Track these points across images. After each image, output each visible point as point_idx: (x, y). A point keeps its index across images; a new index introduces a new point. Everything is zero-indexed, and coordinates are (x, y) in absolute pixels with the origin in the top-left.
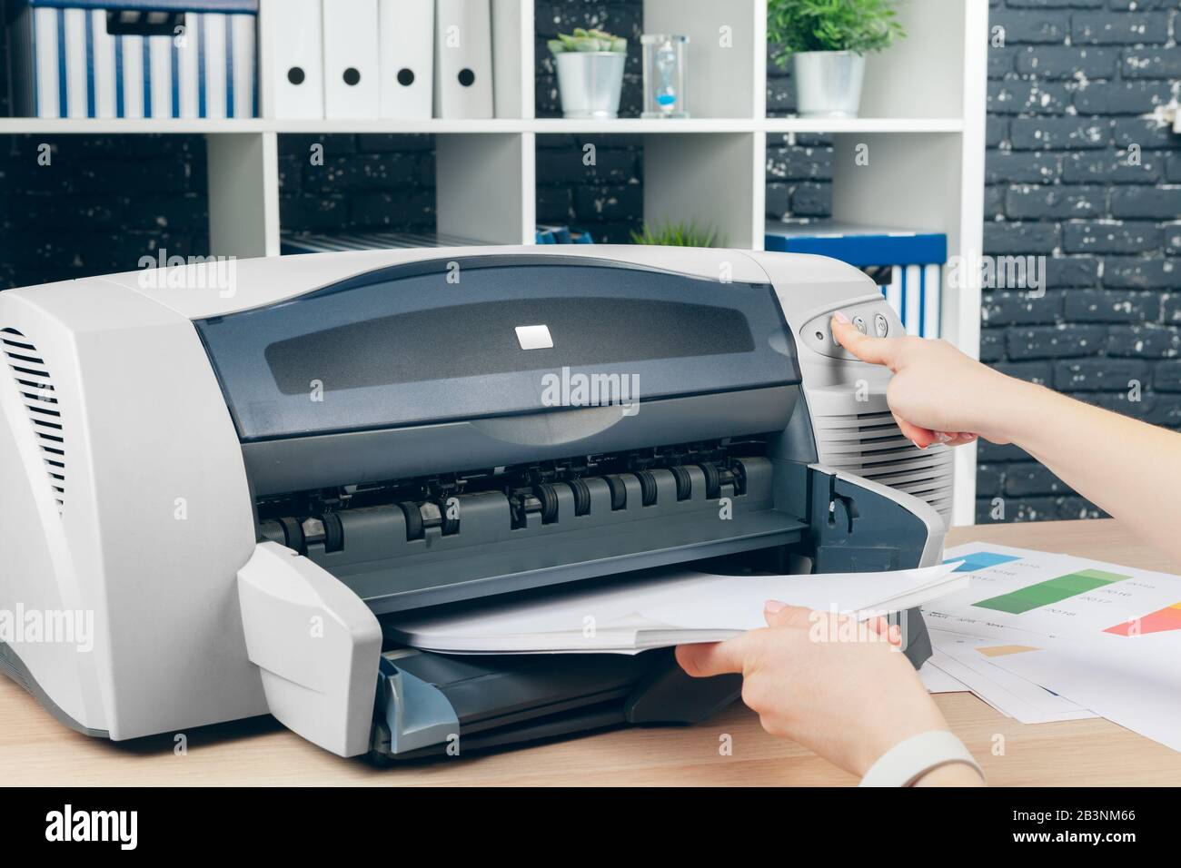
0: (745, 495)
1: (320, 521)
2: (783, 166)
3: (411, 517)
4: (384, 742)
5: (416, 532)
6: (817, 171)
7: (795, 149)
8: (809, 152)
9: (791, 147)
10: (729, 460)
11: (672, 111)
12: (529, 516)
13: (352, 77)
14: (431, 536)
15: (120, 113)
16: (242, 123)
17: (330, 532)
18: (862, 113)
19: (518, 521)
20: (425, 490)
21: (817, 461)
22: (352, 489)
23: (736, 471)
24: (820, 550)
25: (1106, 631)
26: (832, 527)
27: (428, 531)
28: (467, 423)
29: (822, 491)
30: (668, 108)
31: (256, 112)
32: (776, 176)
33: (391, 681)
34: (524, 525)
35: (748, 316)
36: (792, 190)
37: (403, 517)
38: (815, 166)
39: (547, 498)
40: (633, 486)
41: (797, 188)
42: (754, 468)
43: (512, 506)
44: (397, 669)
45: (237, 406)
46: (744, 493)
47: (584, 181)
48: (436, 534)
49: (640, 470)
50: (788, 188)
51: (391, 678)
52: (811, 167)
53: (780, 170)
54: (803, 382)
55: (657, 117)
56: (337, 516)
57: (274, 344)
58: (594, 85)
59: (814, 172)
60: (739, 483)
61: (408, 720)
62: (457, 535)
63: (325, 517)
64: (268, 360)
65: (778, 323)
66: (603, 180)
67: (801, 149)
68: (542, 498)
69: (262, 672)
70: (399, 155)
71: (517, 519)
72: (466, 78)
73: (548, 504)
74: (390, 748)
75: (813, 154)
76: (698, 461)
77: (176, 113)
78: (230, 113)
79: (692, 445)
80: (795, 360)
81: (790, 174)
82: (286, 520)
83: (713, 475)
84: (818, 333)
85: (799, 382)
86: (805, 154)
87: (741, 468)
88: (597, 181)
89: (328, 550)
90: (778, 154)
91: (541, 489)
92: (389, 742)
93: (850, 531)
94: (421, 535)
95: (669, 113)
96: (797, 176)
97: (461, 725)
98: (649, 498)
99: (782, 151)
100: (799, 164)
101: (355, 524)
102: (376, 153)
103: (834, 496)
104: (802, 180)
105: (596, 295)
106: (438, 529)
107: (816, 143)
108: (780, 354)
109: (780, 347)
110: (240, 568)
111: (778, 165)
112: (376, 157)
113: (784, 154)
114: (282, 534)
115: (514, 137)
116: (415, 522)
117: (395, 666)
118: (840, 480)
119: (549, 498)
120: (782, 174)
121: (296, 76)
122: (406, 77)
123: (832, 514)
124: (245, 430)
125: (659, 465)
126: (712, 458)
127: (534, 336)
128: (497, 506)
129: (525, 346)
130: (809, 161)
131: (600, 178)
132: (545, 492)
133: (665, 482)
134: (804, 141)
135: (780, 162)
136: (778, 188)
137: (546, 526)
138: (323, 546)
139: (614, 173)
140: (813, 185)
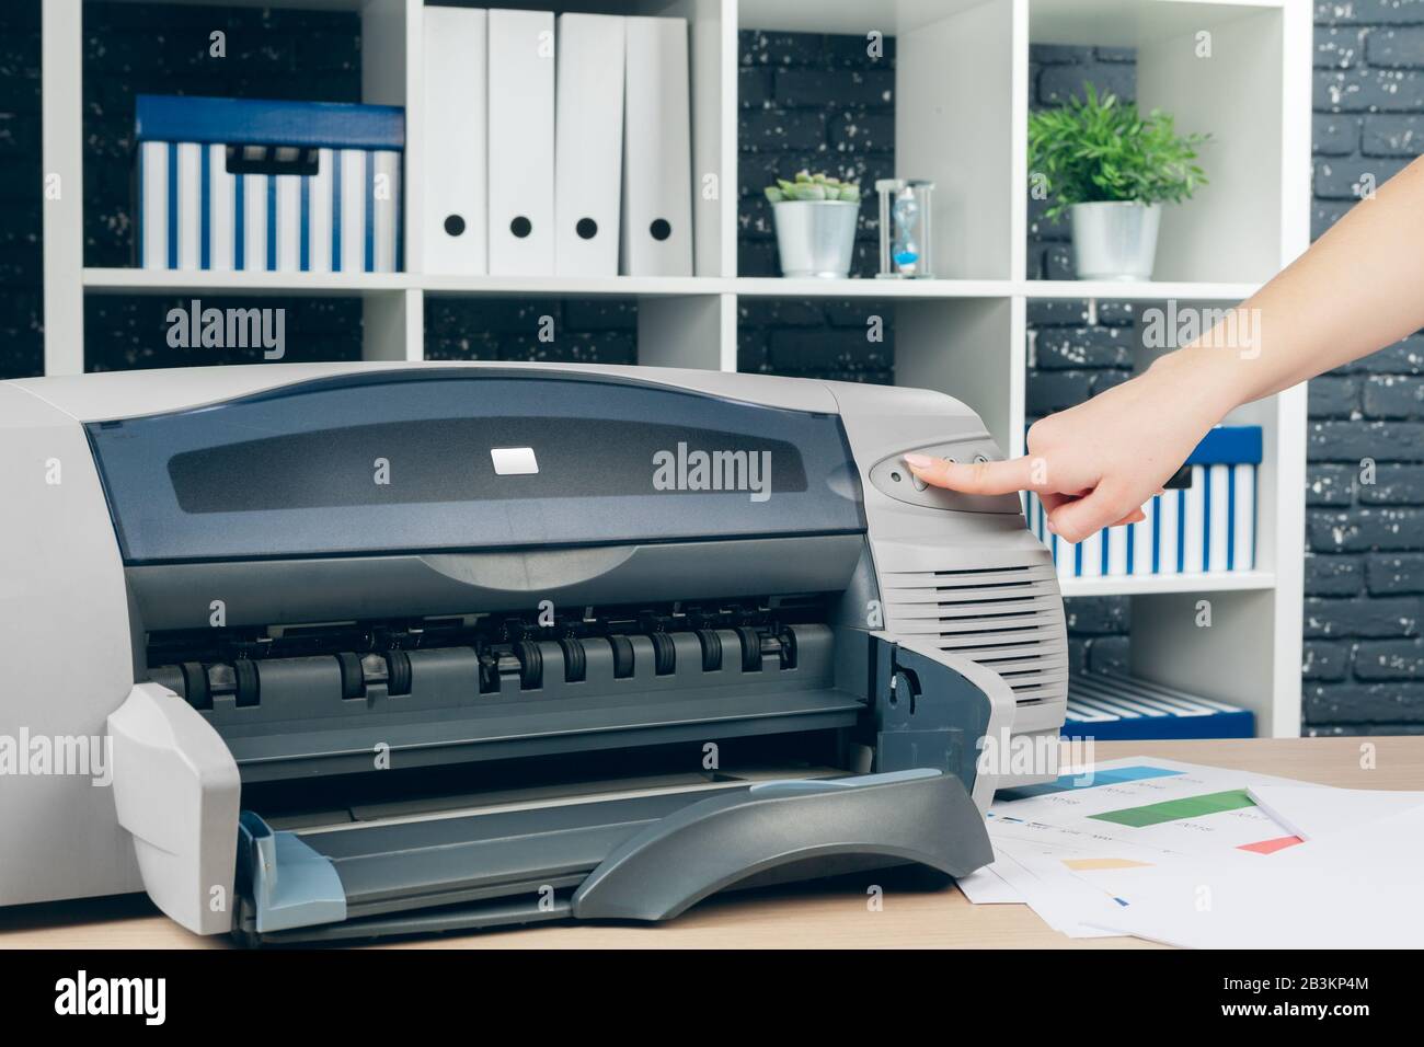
0: (796, 669)
1: (232, 668)
2: (1082, 351)
3: (348, 671)
4: (249, 919)
5: (354, 688)
6: (1125, 358)
7: (1097, 329)
8: (1114, 333)
9: (1092, 327)
10: (777, 626)
11: (915, 272)
12: (503, 678)
13: (521, 227)
14: (373, 696)
15: (239, 263)
16: (383, 279)
17: (242, 682)
18: (1156, 276)
19: (490, 681)
20: (370, 637)
21: (883, 628)
22: (276, 632)
23: (785, 639)
24: (880, 737)
25: (1240, 848)
26: (893, 707)
27: (370, 688)
28: (417, 557)
29: (884, 664)
30: (909, 268)
31: (400, 266)
32: (1072, 361)
33: (259, 845)
34: (497, 689)
35: (803, 451)
36: (1093, 379)
37: (338, 670)
38: (1122, 350)
39: (528, 658)
40: (644, 650)
41: (1100, 376)
42: (810, 637)
43: (482, 666)
44: (270, 829)
45: (125, 522)
46: (794, 667)
47: (837, 367)
48: (382, 692)
49: (655, 631)
50: (1088, 377)
51: (260, 841)
52: (1117, 352)
53: (1078, 355)
54: (869, 531)
55: (896, 278)
56: (254, 664)
57: (182, 455)
58: (819, 240)
59: (1119, 359)
60: (788, 654)
61: (279, 893)
62: (408, 696)
63: (238, 663)
64: (171, 472)
65: (843, 460)
66: (860, 366)
67: (1104, 329)
68: (521, 658)
69: (135, 839)
70: (613, 334)
71: (488, 680)
72: (660, 230)
73: (529, 664)
74: (254, 925)
75: (1118, 335)
76: (733, 624)
77: (305, 265)
78: (369, 266)
79: (725, 602)
80: (860, 505)
81: (1091, 359)
82: (188, 665)
83: (752, 642)
84: (894, 475)
85: (863, 531)
86: (1109, 335)
87: (792, 636)
88: (852, 367)
89: (239, 703)
90: (1075, 334)
91: (521, 646)
92: (253, 918)
93: (912, 711)
94: (361, 693)
95: (910, 274)
96: (1100, 362)
97: (348, 905)
98: (665, 665)
99: (1080, 332)
100: (1100, 348)
101: (274, 675)
102: (585, 331)
103: (896, 669)
104: (1106, 367)
105: (602, 416)
106: (384, 687)
107: (1123, 322)
108: (842, 497)
109: (844, 489)
110: (112, 712)
111: (1075, 349)
112: (586, 336)
113: (1082, 336)
114: (181, 681)
115: (712, 299)
116: (353, 674)
117: (267, 826)
118: (902, 648)
119: (532, 658)
120: (1080, 360)
121: (455, 226)
122: (587, 229)
123: (893, 691)
124: (131, 551)
125: (682, 627)
126: (754, 622)
127: (515, 460)
128: (464, 662)
129: (499, 471)
130: (1114, 345)
131: (855, 364)
132: (526, 649)
133: (687, 647)
134: (1107, 320)
135: (1078, 345)
136: (1075, 377)
137: (526, 691)
138: (233, 698)
139: (872, 357)
140: (1119, 373)
